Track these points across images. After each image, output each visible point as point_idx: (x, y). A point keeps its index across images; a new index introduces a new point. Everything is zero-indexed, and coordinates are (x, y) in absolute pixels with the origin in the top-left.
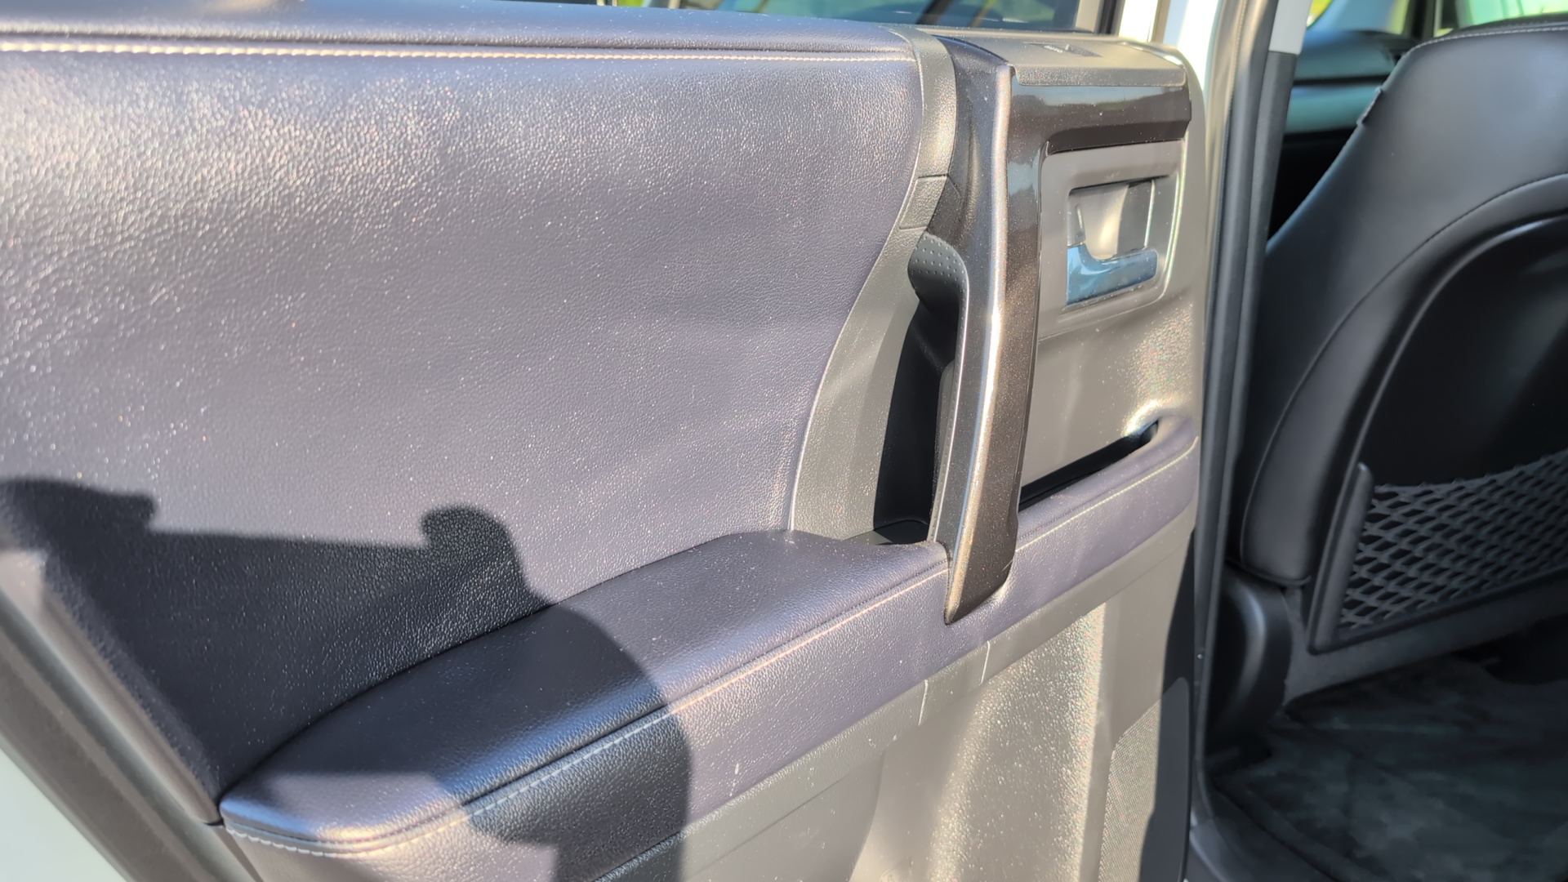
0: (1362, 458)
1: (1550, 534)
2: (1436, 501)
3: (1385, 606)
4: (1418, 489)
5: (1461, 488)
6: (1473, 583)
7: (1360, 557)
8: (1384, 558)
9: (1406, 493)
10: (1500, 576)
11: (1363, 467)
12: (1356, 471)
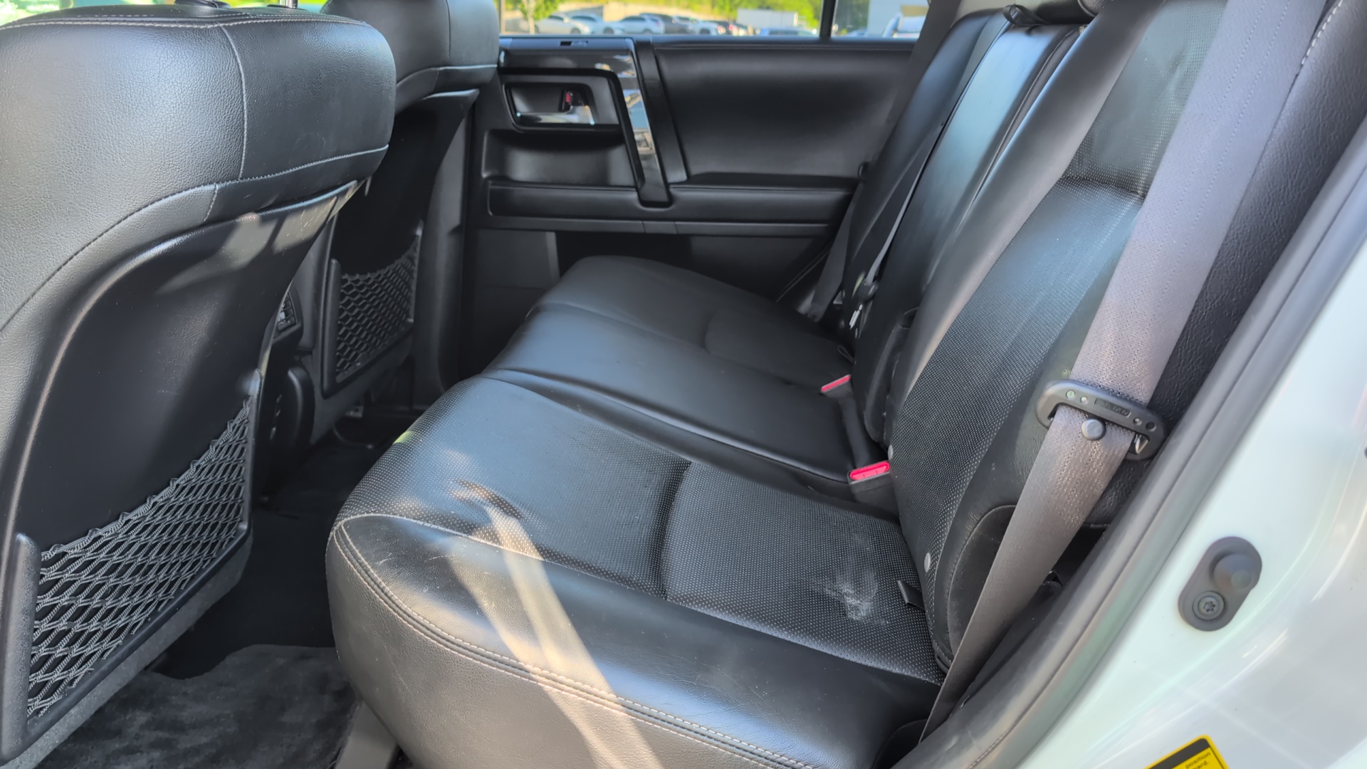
0: (18, 528)
1: (206, 533)
2: (106, 543)
3: (73, 672)
4: (86, 540)
5: (127, 522)
6: (151, 609)
7: (37, 635)
8: (62, 625)
9: (74, 548)
10: (173, 591)
11: (23, 538)
12: (15, 545)
